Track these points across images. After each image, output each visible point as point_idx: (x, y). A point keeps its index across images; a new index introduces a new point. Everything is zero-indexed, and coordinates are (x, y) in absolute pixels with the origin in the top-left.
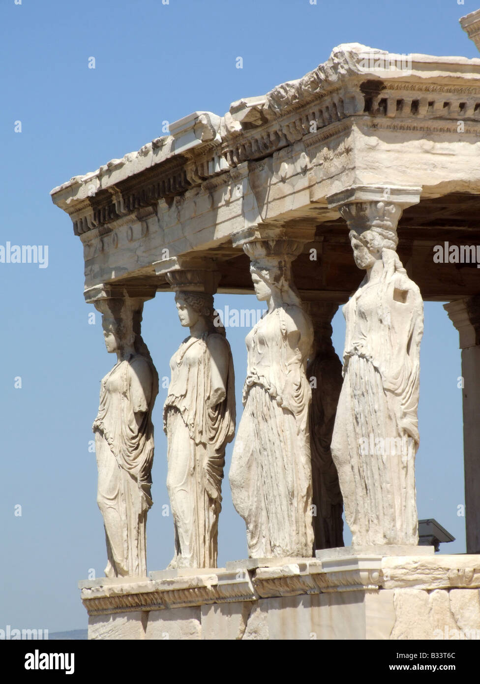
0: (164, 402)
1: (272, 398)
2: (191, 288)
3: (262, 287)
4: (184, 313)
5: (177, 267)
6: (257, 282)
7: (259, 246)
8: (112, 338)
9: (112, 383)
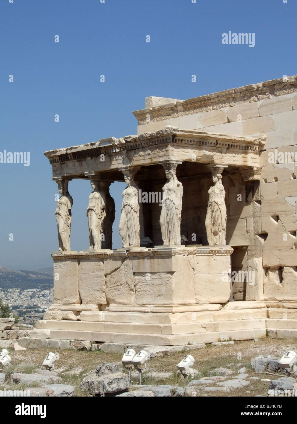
0: (87, 208)
1: (132, 208)
2: (96, 180)
3: (128, 181)
4: (94, 186)
5: (94, 174)
6: (126, 180)
7: (128, 171)
8: (61, 190)
9: (62, 202)
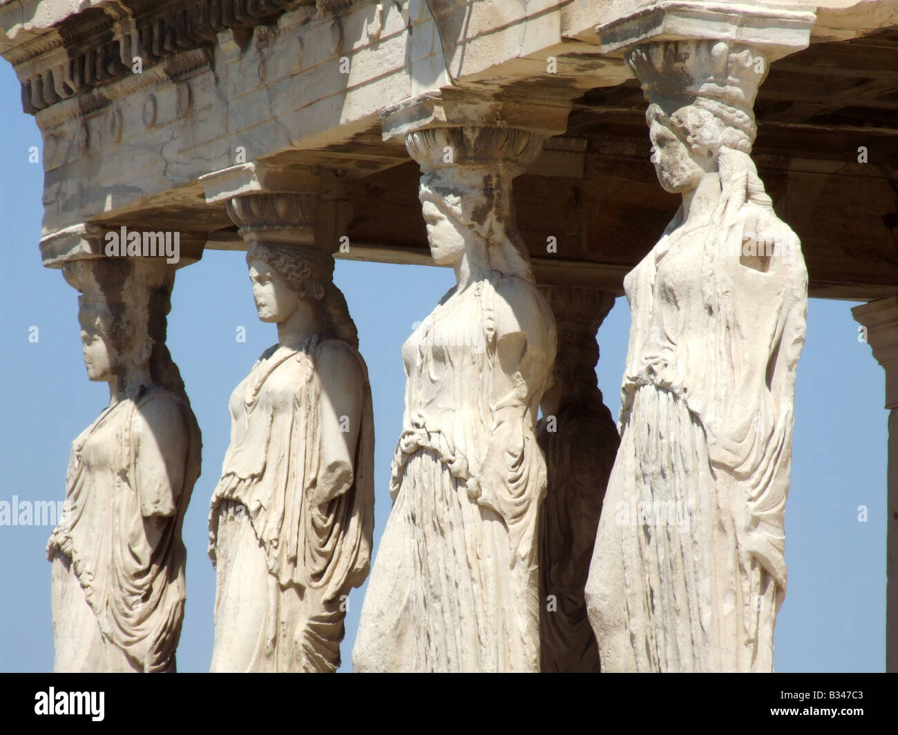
1: (458, 481)
2: (285, 235)
3: (445, 233)
4: (267, 292)
8: (99, 347)
9: (96, 448)
